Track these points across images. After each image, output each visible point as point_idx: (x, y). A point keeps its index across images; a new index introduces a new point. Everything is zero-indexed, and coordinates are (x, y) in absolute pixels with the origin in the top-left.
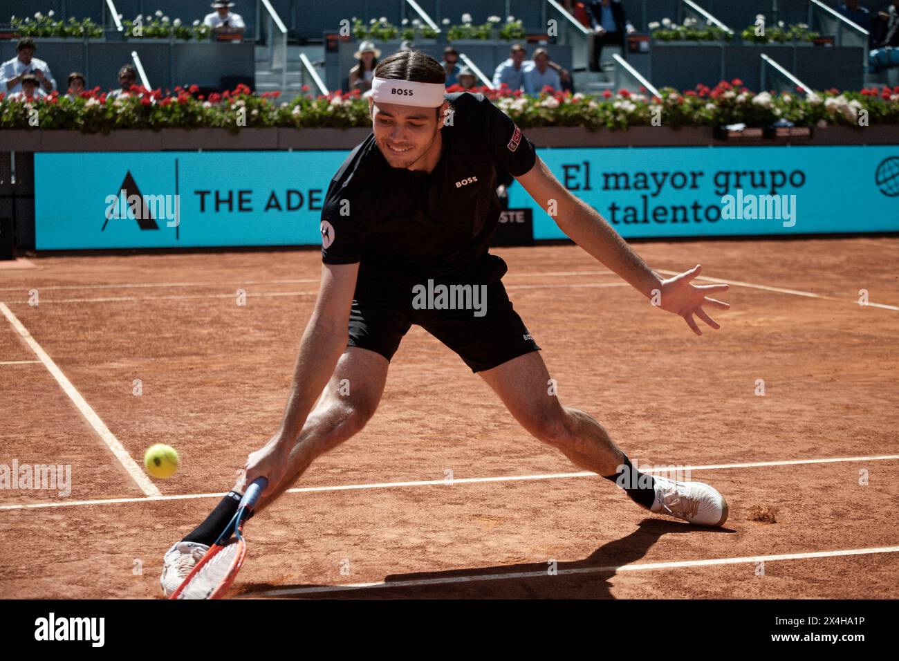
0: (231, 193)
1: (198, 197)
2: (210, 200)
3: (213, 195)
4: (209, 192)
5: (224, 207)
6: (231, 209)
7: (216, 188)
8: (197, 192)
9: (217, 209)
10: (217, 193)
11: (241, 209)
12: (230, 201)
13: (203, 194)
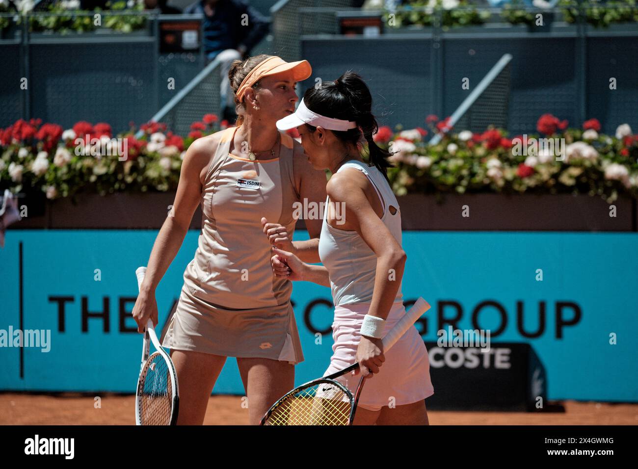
0: (106, 301)
1: (55, 306)
2: (73, 311)
3: (78, 304)
4: (71, 299)
5: (96, 324)
6: (107, 328)
7: (85, 293)
8: (52, 299)
9: (85, 328)
10: (85, 301)
11: (123, 329)
12: (105, 315)
13: (61, 301)
